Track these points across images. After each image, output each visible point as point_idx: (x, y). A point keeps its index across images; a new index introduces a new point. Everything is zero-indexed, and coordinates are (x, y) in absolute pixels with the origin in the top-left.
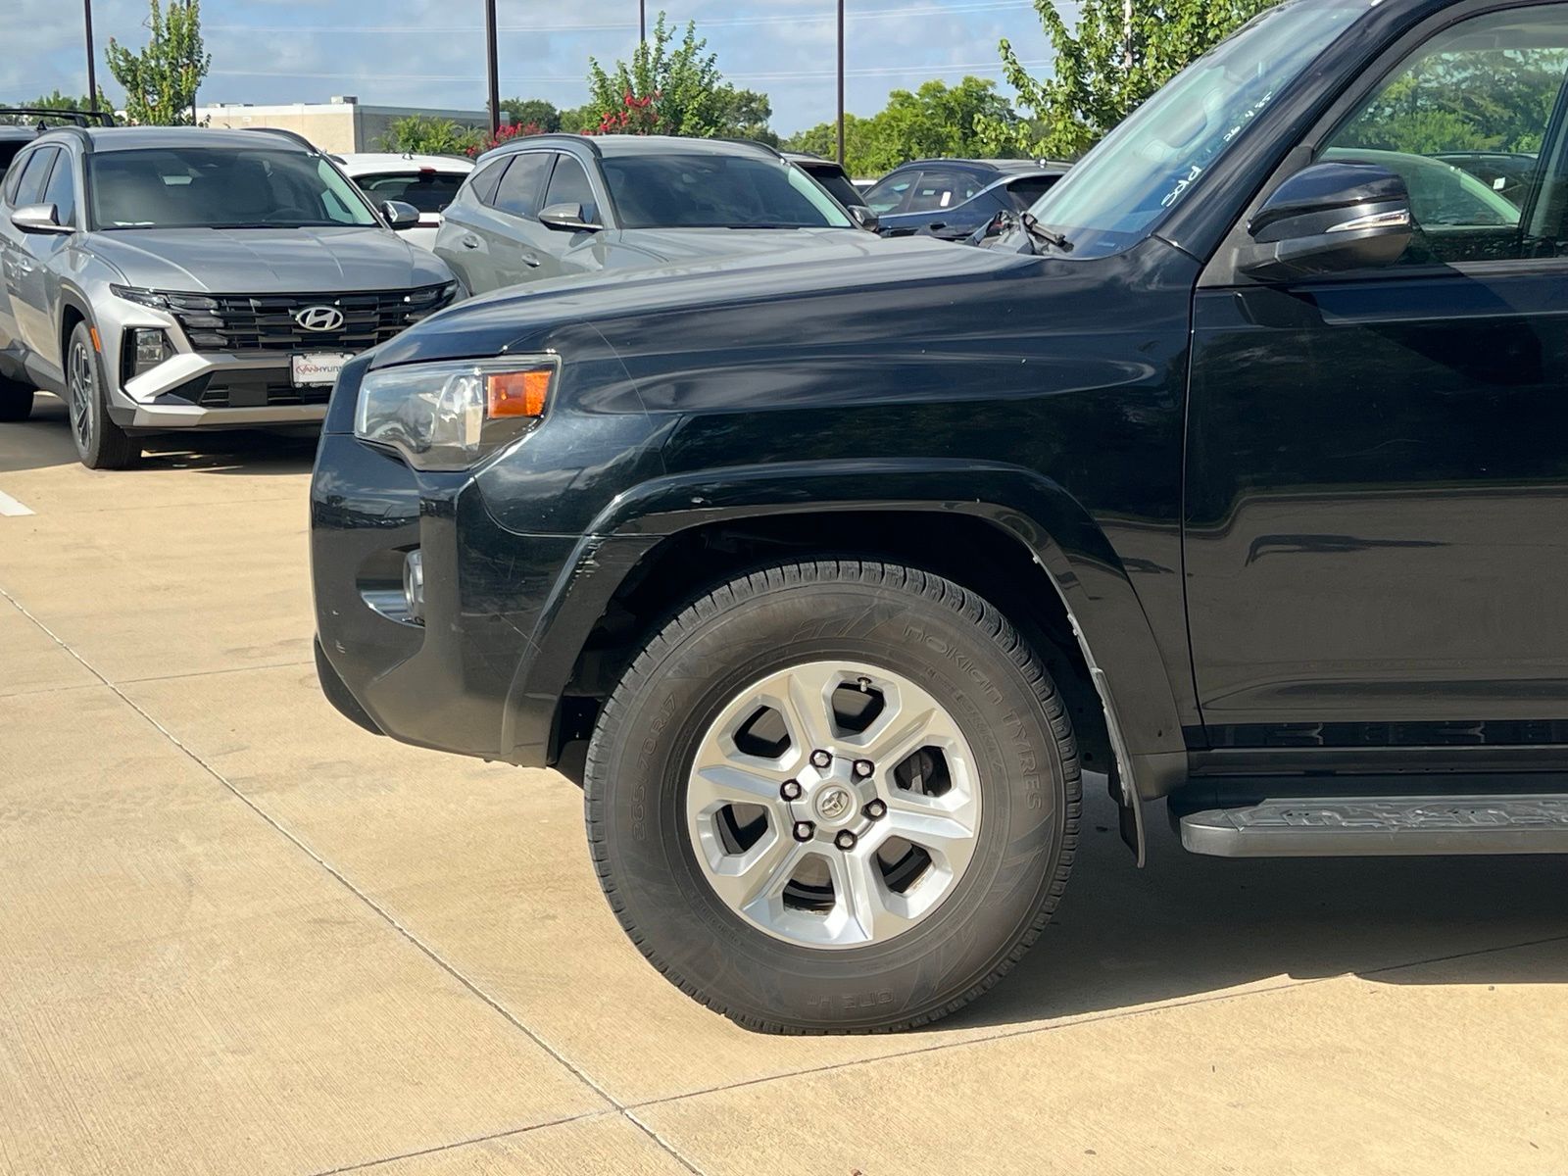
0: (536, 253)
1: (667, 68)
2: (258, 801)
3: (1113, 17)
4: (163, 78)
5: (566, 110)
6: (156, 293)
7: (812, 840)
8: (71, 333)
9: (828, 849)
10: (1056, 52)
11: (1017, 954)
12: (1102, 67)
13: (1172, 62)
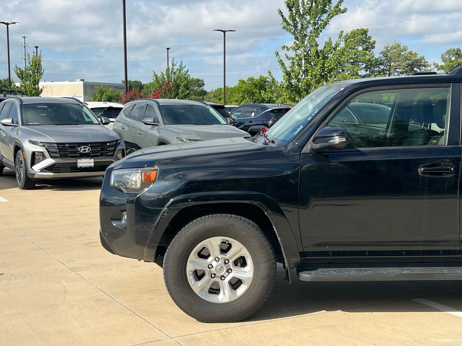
0: (141, 131)
1: (175, 73)
2: (79, 273)
3: (299, 64)
4: (31, 76)
5: (145, 83)
6: (41, 143)
7: (215, 278)
8: (17, 154)
9: (218, 280)
10: (284, 74)
11: (262, 304)
12: (296, 78)
13: (315, 77)
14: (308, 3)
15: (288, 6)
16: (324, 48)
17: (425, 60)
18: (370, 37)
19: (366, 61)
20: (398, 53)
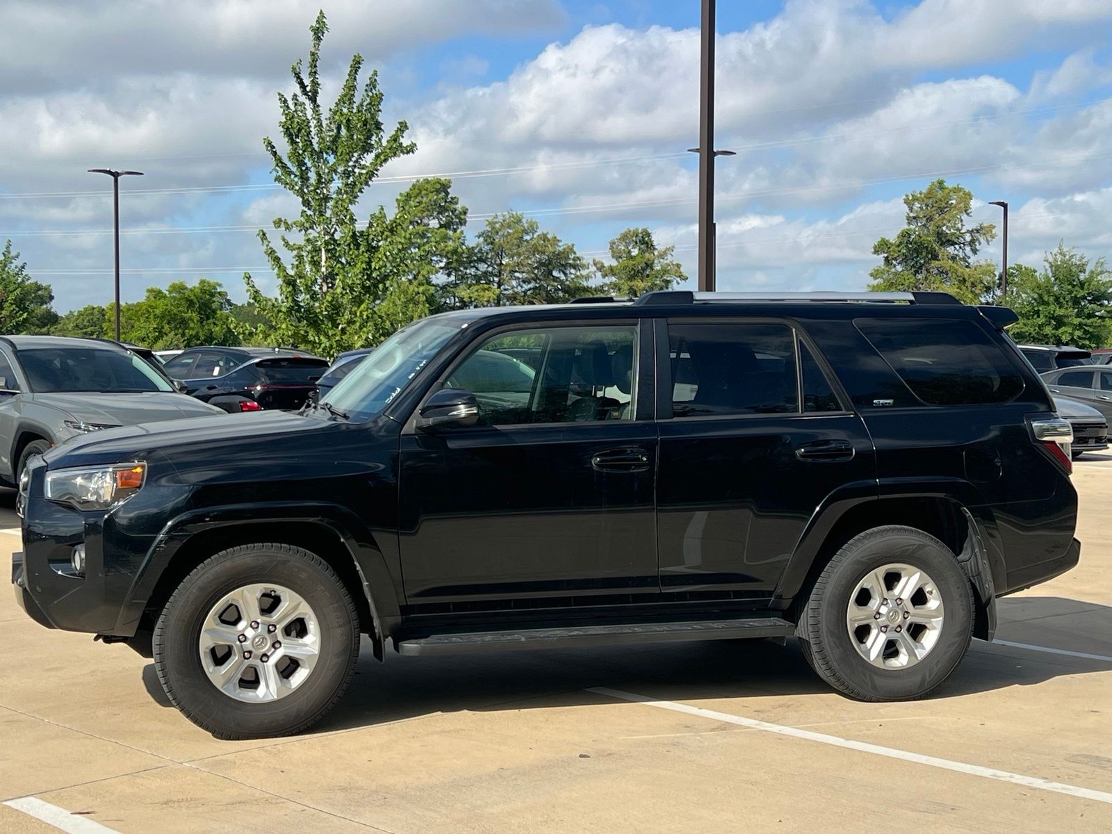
3: (314, 261)
7: (251, 659)
9: (258, 662)
10: (280, 281)
12: (308, 291)
13: (352, 290)
14: (329, 127)
15: (288, 133)
16: (368, 228)
17: (575, 253)
18: (455, 198)
19: (448, 253)
20: (516, 236)
